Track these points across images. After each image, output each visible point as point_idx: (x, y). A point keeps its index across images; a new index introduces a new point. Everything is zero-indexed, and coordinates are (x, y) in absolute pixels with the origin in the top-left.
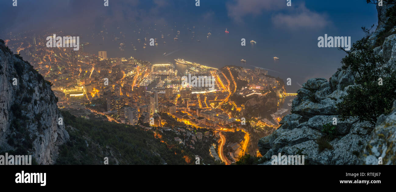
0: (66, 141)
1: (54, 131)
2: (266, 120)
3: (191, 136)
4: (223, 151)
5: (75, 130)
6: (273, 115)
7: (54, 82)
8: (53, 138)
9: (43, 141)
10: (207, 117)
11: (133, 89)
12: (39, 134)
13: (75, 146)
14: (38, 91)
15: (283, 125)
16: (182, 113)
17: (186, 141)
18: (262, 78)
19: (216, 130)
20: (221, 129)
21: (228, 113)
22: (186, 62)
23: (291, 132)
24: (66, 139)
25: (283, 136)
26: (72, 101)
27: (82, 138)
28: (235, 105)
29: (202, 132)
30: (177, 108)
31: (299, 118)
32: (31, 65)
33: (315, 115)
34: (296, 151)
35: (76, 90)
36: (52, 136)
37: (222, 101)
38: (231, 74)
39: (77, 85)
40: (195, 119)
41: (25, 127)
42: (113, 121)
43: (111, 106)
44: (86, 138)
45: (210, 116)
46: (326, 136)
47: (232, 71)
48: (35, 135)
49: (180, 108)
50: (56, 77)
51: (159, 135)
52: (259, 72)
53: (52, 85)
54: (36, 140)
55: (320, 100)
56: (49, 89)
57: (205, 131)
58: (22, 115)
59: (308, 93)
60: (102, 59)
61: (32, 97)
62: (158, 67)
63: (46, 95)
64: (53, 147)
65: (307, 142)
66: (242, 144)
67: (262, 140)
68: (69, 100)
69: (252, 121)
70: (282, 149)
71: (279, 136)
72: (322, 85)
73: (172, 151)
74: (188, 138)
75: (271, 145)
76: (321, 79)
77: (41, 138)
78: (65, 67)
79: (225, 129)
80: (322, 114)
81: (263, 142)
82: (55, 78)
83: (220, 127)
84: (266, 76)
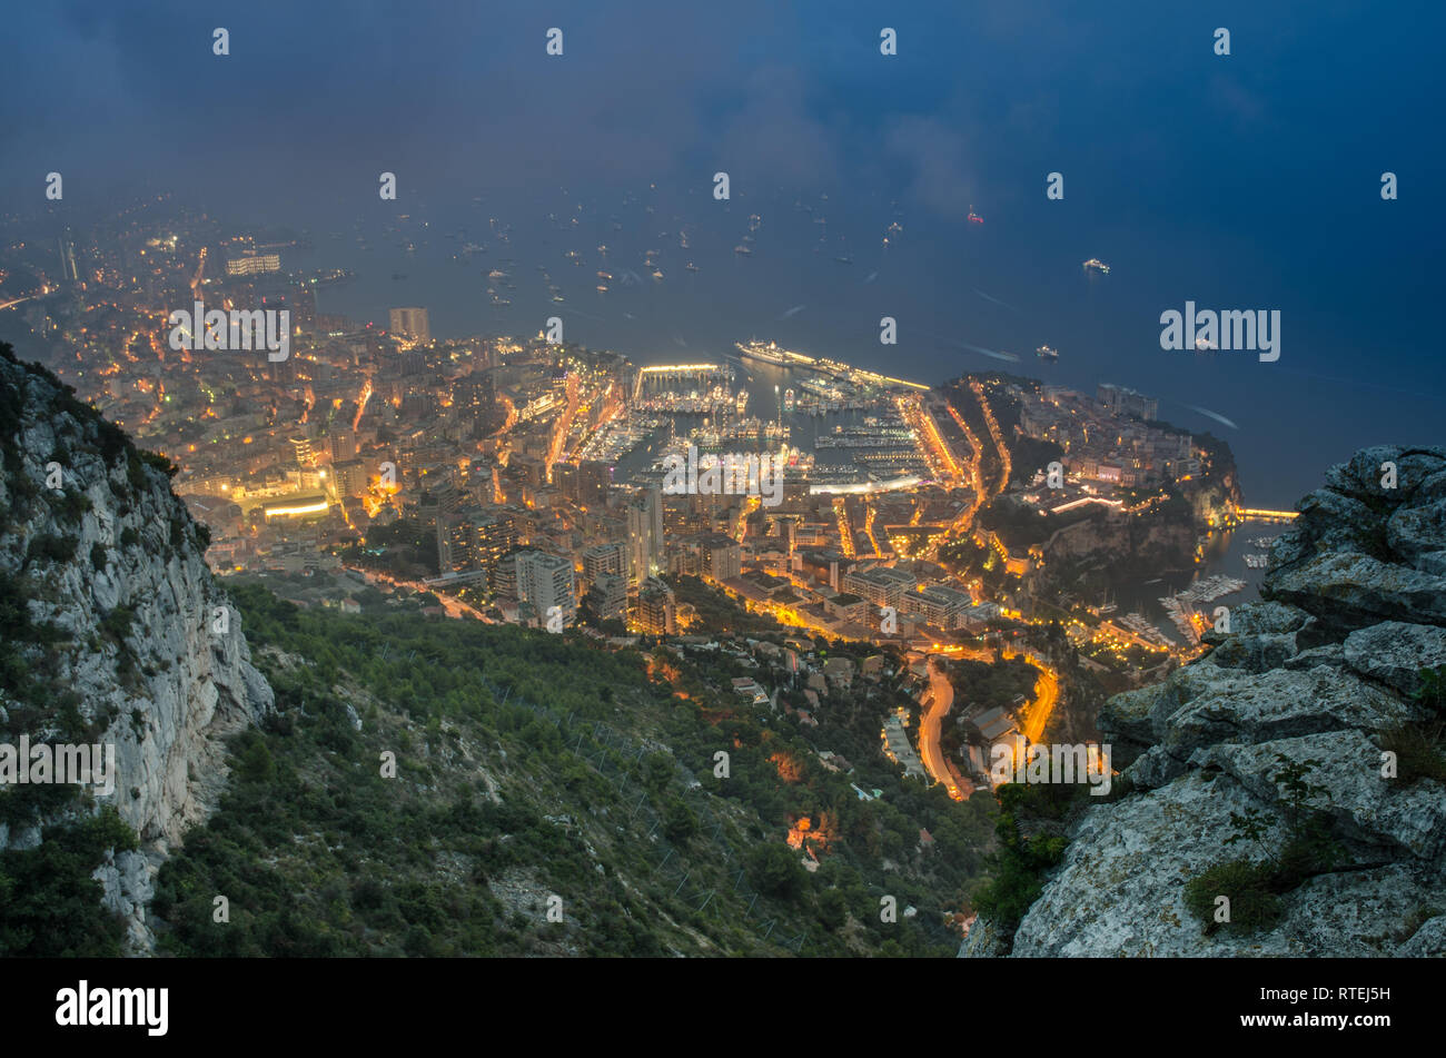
0: (257, 713)
1: (200, 678)
2: (1136, 619)
3: (804, 675)
4: (938, 740)
5: (297, 664)
6: (1168, 602)
7: (186, 458)
8: (197, 708)
9: (152, 729)
10: (876, 594)
11: (550, 476)
12: (127, 700)
13: (300, 731)
14: (109, 504)
15: (1219, 648)
16: (768, 576)
17: (782, 694)
18: (1130, 433)
19: (912, 651)
20: (936, 646)
21: (968, 579)
22: (788, 353)
23: (1256, 684)
24: (256, 706)
25: (1214, 695)
26: (278, 539)
27: (329, 695)
28: (1001, 549)
29: (849, 658)
30: (743, 556)
31: (1299, 623)
32: (60, 383)
33: (1380, 617)
34: (1274, 766)
35: (295, 487)
36: (190, 701)
37: (941, 531)
38: (988, 412)
39: (295, 465)
40: (822, 605)
41: (55, 674)
42: (467, 616)
43: (460, 554)
44: (347, 694)
45: (888, 591)
46: (1429, 721)
47: (990, 398)
48: (108, 704)
49: (757, 554)
50: (194, 432)
51: (666, 668)
52: (1119, 408)
53: (176, 470)
54: (115, 726)
55: (1411, 552)
56: (162, 489)
57: (866, 656)
58: (34, 621)
59: (1354, 512)
60: (407, 346)
61: (77, 532)
62: (664, 378)
63: (149, 520)
64: (202, 749)
65: (1333, 734)
66: (1023, 714)
67: (1119, 703)
68: (262, 535)
69: (1075, 621)
70: (1210, 751)
71: (1198, 694)
72: (1431, 480)
73: (721, 732)
74: (792, 682)
75: (1159, 729)
76: (1425, 453)
77: (137, 717)
78: (234, 386)
79: (950, 649)
80: (1420, 620)
81: (1123, 713)
82: (187, 438)
83: (932, 640)
84: (1151, 425)
